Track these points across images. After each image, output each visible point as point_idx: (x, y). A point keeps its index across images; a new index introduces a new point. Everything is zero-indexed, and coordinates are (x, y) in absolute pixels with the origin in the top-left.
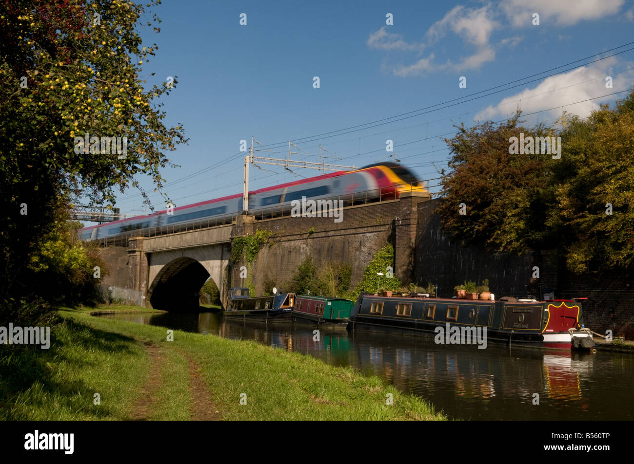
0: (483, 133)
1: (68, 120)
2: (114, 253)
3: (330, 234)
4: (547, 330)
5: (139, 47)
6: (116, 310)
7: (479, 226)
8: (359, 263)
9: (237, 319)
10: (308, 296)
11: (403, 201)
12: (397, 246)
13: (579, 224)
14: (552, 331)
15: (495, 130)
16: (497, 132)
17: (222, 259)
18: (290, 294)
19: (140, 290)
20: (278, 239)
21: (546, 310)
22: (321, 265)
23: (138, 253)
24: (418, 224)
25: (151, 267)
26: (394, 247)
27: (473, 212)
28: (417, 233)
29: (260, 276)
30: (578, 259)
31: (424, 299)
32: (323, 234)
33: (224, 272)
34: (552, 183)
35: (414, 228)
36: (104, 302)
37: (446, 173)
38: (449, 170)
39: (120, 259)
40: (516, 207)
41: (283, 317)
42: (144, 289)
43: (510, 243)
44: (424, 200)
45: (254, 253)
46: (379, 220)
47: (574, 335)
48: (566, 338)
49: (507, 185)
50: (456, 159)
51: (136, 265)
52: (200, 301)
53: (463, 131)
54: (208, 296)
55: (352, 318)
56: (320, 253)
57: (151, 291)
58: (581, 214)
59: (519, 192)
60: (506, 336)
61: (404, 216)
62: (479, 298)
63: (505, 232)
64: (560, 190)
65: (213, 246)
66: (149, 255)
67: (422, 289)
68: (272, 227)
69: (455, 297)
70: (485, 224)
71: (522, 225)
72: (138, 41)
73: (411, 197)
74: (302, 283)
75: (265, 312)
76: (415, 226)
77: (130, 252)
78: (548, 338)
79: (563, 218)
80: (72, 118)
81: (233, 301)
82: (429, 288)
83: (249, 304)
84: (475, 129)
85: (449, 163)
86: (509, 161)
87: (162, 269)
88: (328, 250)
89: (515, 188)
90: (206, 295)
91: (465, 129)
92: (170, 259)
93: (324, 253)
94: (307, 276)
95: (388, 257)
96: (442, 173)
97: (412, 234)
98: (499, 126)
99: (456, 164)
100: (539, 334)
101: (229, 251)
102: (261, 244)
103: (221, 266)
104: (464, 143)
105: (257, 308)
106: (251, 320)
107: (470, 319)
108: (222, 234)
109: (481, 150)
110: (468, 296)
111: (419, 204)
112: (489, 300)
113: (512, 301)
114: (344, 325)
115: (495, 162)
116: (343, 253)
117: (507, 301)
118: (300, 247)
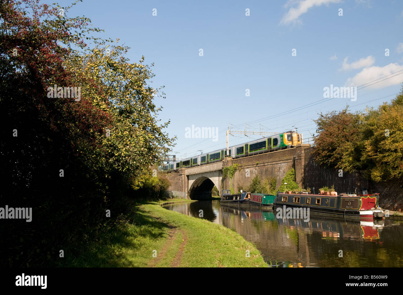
0: (331, 116)
1: (121, 148)
2: (173, 176)
3: (266, 164)
4: (361, 209)
6: (174, 202)
7: (331, 160)
8: (279, 177)
9: (226, 204)
10: (256, 194)
11: (298, 148)
12: (296, 169)
13: (376, 159)
14: (364, 209)
15: (337, 115)
16: (338, 115)
17: (219, 177)
18: (248, 193)
19: (185, 191)
20: (243, 167)
21: (360, 200)
22: (262, 179)
23: (183, 176)
24: (305, 158)
25: (189, 181)
26: (295, 169)
27: (328, 154)
28: (305, 163)
29: (236, 184)
30: (376, 175)
31: (306, 195)
32: (263, 165)
33: (220, 182)
34: (363, 139)
35: (303, 160)
36: (170, 198)
37: (315, 136)
38: (316, 134)
39: (176, 178)
40: (348, 151)
41: (245, 203)
42: (187, 191)
43: (346, 167)
44: (307, 147)
45: (233, 174)
46: (287, 157)
47: (374, 211)
48: (370, 213)
49: (343, 141)
50: (320, 129)
51: (183, 181)
52: (212, 194)
53: (322, 116)
54: (216, 192)
55: (274, 204)
56: (262, 173)
57: (190, 192)
58: (375, 154)
59: (348, 144)
60: (343, 212)
61: (298, 155)
62: (330, 194)
63: (343, 162)
64: (366, 143)
65: (215, 171)
66: (188, 176)
67: (305, 190)
68: (240, 162)
69: (319, 194)
70: (334, 159)
71: (351, 159)
73: (301, 146)
74: (254, 187)
75: (237, 201)
76: (304, 160)
77: (180, 175)
78: (362, 213)
79: (369, 156)
80: (123, 147)
81: (223, 196)
82: (308, 190)
83: (231, 197)
84: (327, 115)
85: (317, 131)
86: (343, 129)
87: (194, 182)
88: (265, 171)
89: (346, 142)
90: (215, 192)
91: (323, 115)
92: (197, 177)
93: (264, 173)
94: (256, 184)
95: (292, 174)
96: (313, 136)
97: (302, 163)
98: (339, 112)
99: (320, 131)
100: (358, 211)
101: (222, 173)
102: (236, 170)
103: (219, 180)
104: (323, 122)
105: (234, 199)
106: (232, 205)
107: (326, 204)
108: (218, 166)
109: (330, 125)
110: (325, 194)
111: (305, 149)
112: (335, 195)
113: (345, 195)
114: (271, 207)
115: (337, 130)
116: (272, 173)
117: (343, 195)
118: (253, 171)
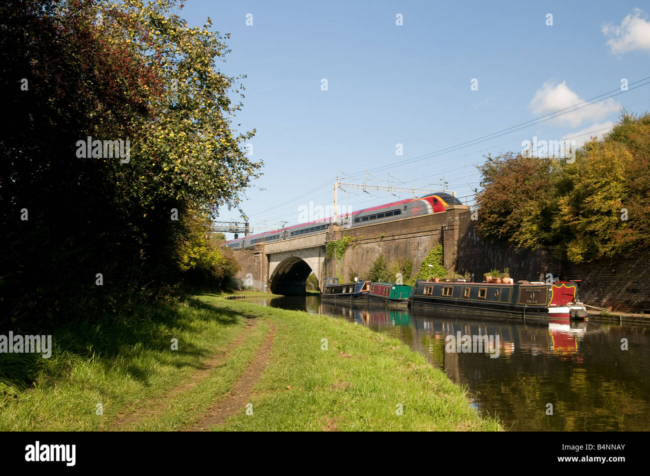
0: (505, 161)
1: (174, 159)
2: (245, 254)
3: (396, 237)
4: (551, 305)
5: (229, 106)
6: (246, 295)
7: (503, 229)
8: (418, 258)
9: (330, 300)
10: (380, 282)
11: (448, 212)
12: (444, 246)
13: (575, 226)
14: (555, 305)
15: (514, 158)
16: (516, 159)
17: (319, 256)
18: (367, 282)
19: (263, 281)
20: (359, 242)
21: (550, 290)
22: (389, 261)
23: (261, 255)
24: (460, 228)
25: (270, 263)
26: (443, 246)
27: (498, 219)
28: (459, 235)
29: (346, 270)
30: (576, 252)
31: (462, 283)
32: (391, 238)
33: (321, 266)
34: (555, 196)
35: (457, 232)
36: (239, 290)
37: (478, 191)
38: (480, 189)
39: (249, 258)
40: (530, 214)
41: (362, 298)
42: (266, 280)
43: (526, 241)
44: (464, 211)
45: (342, 253)
46: (431, 227)
47: (571, 308)
48: (565, 310)
49: (523, 199)
50: (486, 180)
51: (260, 263)
52: (306, 288)
53: (490, 160)
54: (313, 285)
55: (411, 298)
56: (389, 252)
57: (271, 281)
58: (576, 218)
59: (532, 203)
60: (522, 309)
61: (449, 224)
62: (502, 282)
63: (521, 233)
64: (562, 201)
65: (314, 248)
66: (269, 256)
67: (461, 276)
68: (354, 233)
69: (484, 281)
70: (508, 228)
71: (535, 228)
72: (228, 102)
73: (454, 209)
74: (377, 273)
75: (349, 295)
76: (457, 231)
77: (255, 254)
78: (552, 310)
79: (565, 222)
80: (177, 157)
81: (327, 288)
82: (466, 275)
83: (338, 289)
84: (499, 158)
85: (481, 183)
86: (524, 181)
87: (279, 264)
88: (395, 249)
89: (529, 200)
90: (311, 283)
91: (491, 158)
92: (284, 258)
93: (392, 252)
94: (380, 268)
95: (438, 254)
96: (476, 191)
97: (455, 236)
98: (517, 155)
99: (486, 184)
100: (546, 307)
101: (325, 251)
102: (347, 246)
103: (319, 263)
104: (491, 168)
105: (344, 292)
106: (340, 301)
107: (495, 297)
108: (319, 239)
109: (504, 173)
110: (494, 281)
111: (460, 215)
112: (509, 283)
113: (525, 283)
114: (405, 304)
115: (514, 181)
116: (406, 252)
117: (522, 283)
118: (375, 248)
